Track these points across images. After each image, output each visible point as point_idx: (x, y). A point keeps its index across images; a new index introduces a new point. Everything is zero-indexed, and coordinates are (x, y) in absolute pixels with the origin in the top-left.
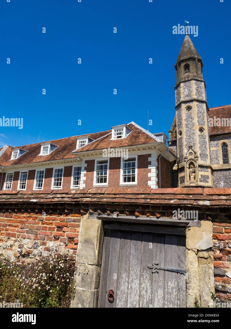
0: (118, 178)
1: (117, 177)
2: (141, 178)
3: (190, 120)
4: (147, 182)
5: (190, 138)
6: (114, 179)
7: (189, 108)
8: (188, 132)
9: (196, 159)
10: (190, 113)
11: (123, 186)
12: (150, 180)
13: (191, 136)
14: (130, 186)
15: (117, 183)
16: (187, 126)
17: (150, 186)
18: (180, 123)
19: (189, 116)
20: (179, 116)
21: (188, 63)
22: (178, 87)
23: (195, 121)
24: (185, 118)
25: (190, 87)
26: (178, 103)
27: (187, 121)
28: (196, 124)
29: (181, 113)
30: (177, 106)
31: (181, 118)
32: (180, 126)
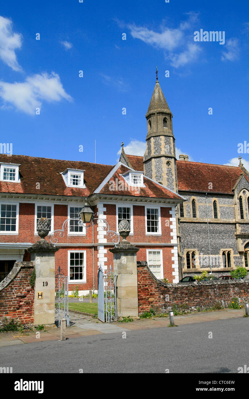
1: (142, 226)
2: (165, 229)
3: (171, 175)
6: (140, 228)
7: (168, 163)
10: (170, 168)
11: (150, 236)
12: (172, 231)
14: (155, 236)
15: (143, 232)
16: (168, 181)
17: (173, 237)
18: (160, 175)
19: (169, 171)
20: (158, 167)
21: (167, 117)
22: (158, 138)
23: (174, 177)
24: (166, 172)
25: (170, 144)
26: (157, 154)
27: (168, 176)
28: (175, 180)
29: (161, 165)
30: (156, 156)
31: (161, 171)
32: (160, 178)
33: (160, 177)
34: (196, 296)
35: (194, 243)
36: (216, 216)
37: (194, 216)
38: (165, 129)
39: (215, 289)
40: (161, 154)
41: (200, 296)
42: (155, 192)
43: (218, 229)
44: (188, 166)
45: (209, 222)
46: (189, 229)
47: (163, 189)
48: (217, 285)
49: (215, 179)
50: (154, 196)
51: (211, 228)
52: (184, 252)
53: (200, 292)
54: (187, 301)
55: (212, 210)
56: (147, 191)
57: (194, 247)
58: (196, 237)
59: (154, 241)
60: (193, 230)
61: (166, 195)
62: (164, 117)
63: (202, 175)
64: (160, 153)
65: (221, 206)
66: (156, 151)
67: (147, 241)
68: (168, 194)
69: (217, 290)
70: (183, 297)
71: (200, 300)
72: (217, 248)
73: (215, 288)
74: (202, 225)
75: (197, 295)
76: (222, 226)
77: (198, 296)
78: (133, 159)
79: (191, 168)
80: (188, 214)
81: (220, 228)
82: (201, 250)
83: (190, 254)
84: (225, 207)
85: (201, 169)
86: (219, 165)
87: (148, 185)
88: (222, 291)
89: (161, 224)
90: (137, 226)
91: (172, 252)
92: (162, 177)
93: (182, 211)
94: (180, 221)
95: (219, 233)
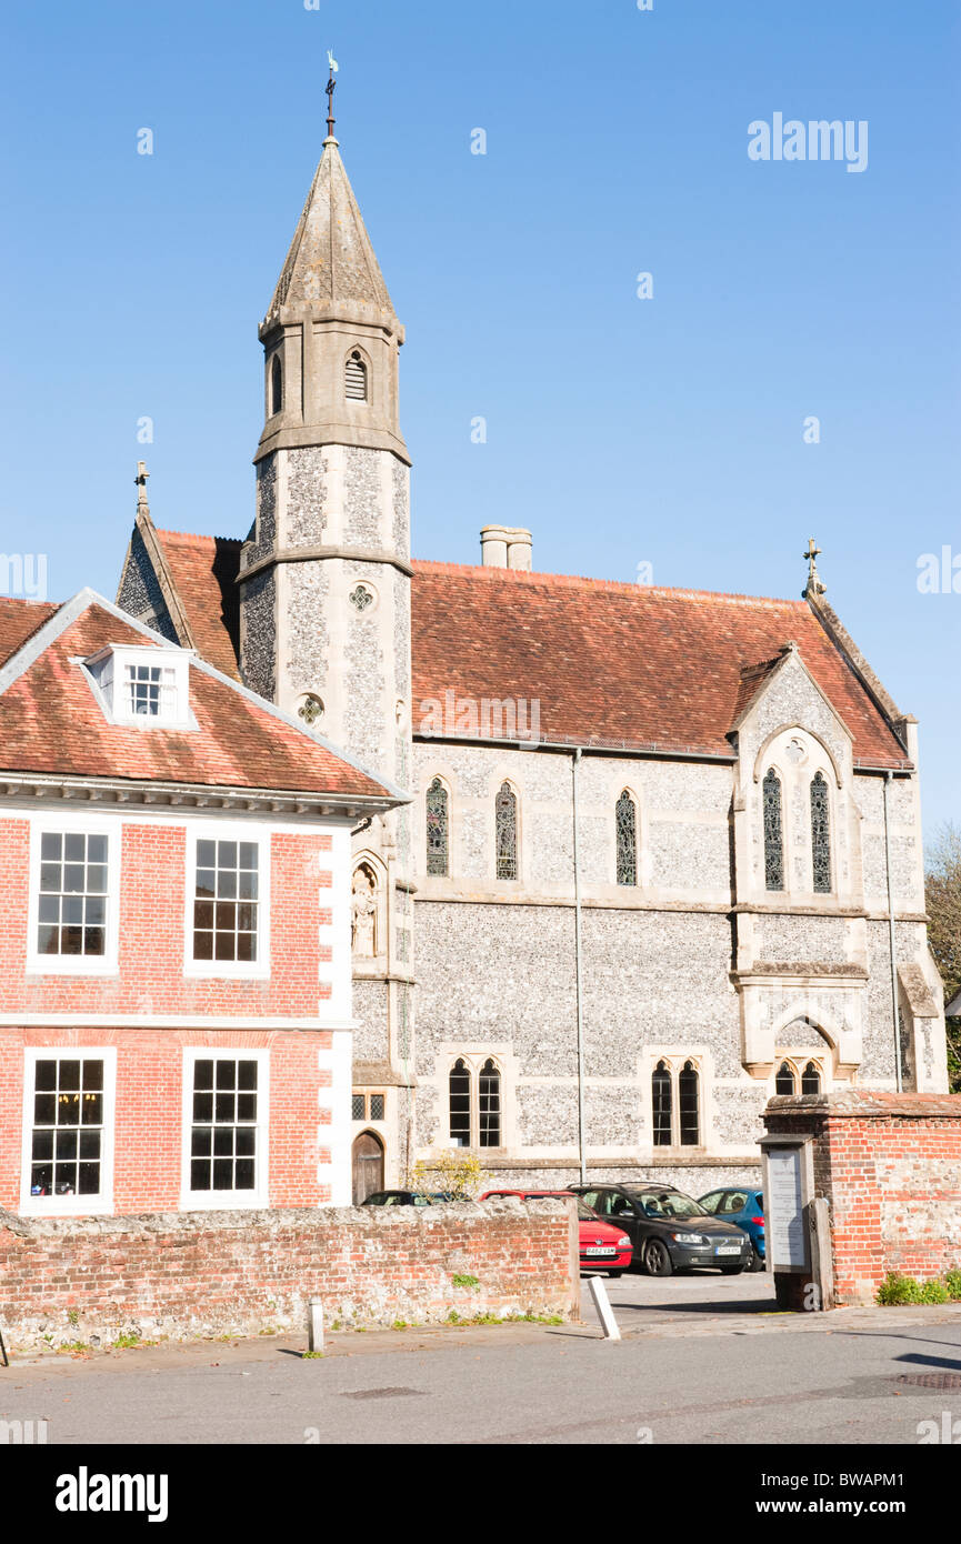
0: (171, 936)
1: (167, 931)
2: (287, 945)
3: (368, 658)
4: (317, 965)
5: (362, 745)
6: (152, 940)
7: (362, 595)
8: (358, 718)
9: (387, 851)
10: (369, 622)
11: (205, 981)
12: (327, 956)
13: (369, 737)
14: (235, 980)
15: (168, 960)
16: (354, 690)
17: (330, 988)
18: (314, 655)
19: (365, 636)
20: (308, 616)
21: (366, 343)
22: (309, 456)
23: (388, 668)
24: (348, 641)
25: (373, 489)
26: (302, 545)
27: (352, 660)
28: (391, 685)
29: (320, 606)
30: (295, 554)
31: (320, 634)
32: (309, 671)
33: (314, 666)
34: (167, 1274)
35: (495, 1015)
36: (627, 871)
37: (507, 870)
38: (350, 413)
39: (265, 1246)
40: (323, 543)
41: (184, 1274)
42: (242, 756)
43: (634, 940)
44: (506, 596)
45: (587, 904)
46: (472, 940)
47: (295, 738)
48: (274, 1230)
49: (648, 673)
50: (235, 777)
51: (599, 937)
52: (436, 1059)
53: (188, 1257)
54: (119, 1292)
55: (606, 841)
56: (198, 754)
57: (497, 1034)
58: (511, 981)
59: (225, 1006)
60: (496, 943)
61: (304, 774)
62: (350, 341)
63: (577, 645)
64: (319, 540)
65: (656, 818)
66: (299, 526)
67: (191, 1004)
68: (313, 769)
69: (275, 1250)
70: (99, 1277)
71: (186, 1289)
72: (626, 1040)
73: (266, 1239)
74: (543, 917)
75: (174, 1267)
76: (656, 923)
77: (176, 1274)
78: (195, 554)
79: (522, 607)
80: (473, 861)
81: (646, 935)
82: (534, 1053)
83: (471, 1069)
84: (681, 824)
85: (578, 613)
86: (687, 591)
87: (218, 718)
88: (300, 1253)
89: (269, 918)
90: (136, 929)
91: (322, 1065)
92: (321, 668)
93: (438, 844)
94: (416, 896)
95: (640, 964)
